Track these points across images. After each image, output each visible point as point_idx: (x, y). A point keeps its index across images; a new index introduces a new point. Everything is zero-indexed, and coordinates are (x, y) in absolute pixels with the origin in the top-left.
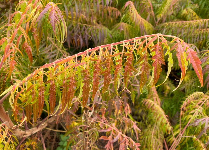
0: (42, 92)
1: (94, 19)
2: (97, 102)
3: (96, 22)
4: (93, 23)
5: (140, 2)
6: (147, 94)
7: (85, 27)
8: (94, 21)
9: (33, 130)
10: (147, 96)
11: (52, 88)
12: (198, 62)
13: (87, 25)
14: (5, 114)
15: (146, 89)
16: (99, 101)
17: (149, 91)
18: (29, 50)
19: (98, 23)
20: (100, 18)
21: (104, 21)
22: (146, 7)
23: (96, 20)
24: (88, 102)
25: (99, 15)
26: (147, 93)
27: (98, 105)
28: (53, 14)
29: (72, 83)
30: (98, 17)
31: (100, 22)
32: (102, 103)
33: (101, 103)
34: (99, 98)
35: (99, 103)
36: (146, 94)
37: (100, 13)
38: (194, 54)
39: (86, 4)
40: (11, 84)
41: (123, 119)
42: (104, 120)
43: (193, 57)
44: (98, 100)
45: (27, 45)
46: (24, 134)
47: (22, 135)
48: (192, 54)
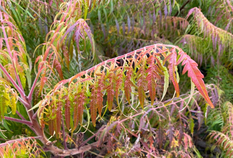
0: (60, 108)
1: (156, 32)
2: (143, 128)
3: (158, 36)
4: (154, 37)
5: (217, 7)
6: (223, 126)
7: (140, 42)
8: (155, 35)
9: (73, 151)
10: (222, 128)
11: (67, 104)
12: (199, 76)
13: (143, 40)
14: (40, 129)
15: (221, 119)
16: (146, 128)
17: (225, 121)
18: (60, 67)
19: (161, 37)
20: (164, 31)
21: (168, 34)
22: (225, 13)
23: (158, 34)
24: (132, 127)
25: (162, 28)
26: (222, 124)
27: (144, 132)
28: (78, 31)
29: (82, 99)
30: (161, 30)
31: (163, 35)
32: (150, 130)
33: (148, 130)
34: (146, 124)
35: (146, 130)
36: (221, 126)
37: (163, 25)
38: (194, 66)
39: (141, 16)
40: (41, 99)
41: (179, 153)
42: (153, 151)
43: (193, 69)
44: (144, 126)
45: (58, 63)
46: (61, 153)
47: (58, 153)
48: (192, 66)
